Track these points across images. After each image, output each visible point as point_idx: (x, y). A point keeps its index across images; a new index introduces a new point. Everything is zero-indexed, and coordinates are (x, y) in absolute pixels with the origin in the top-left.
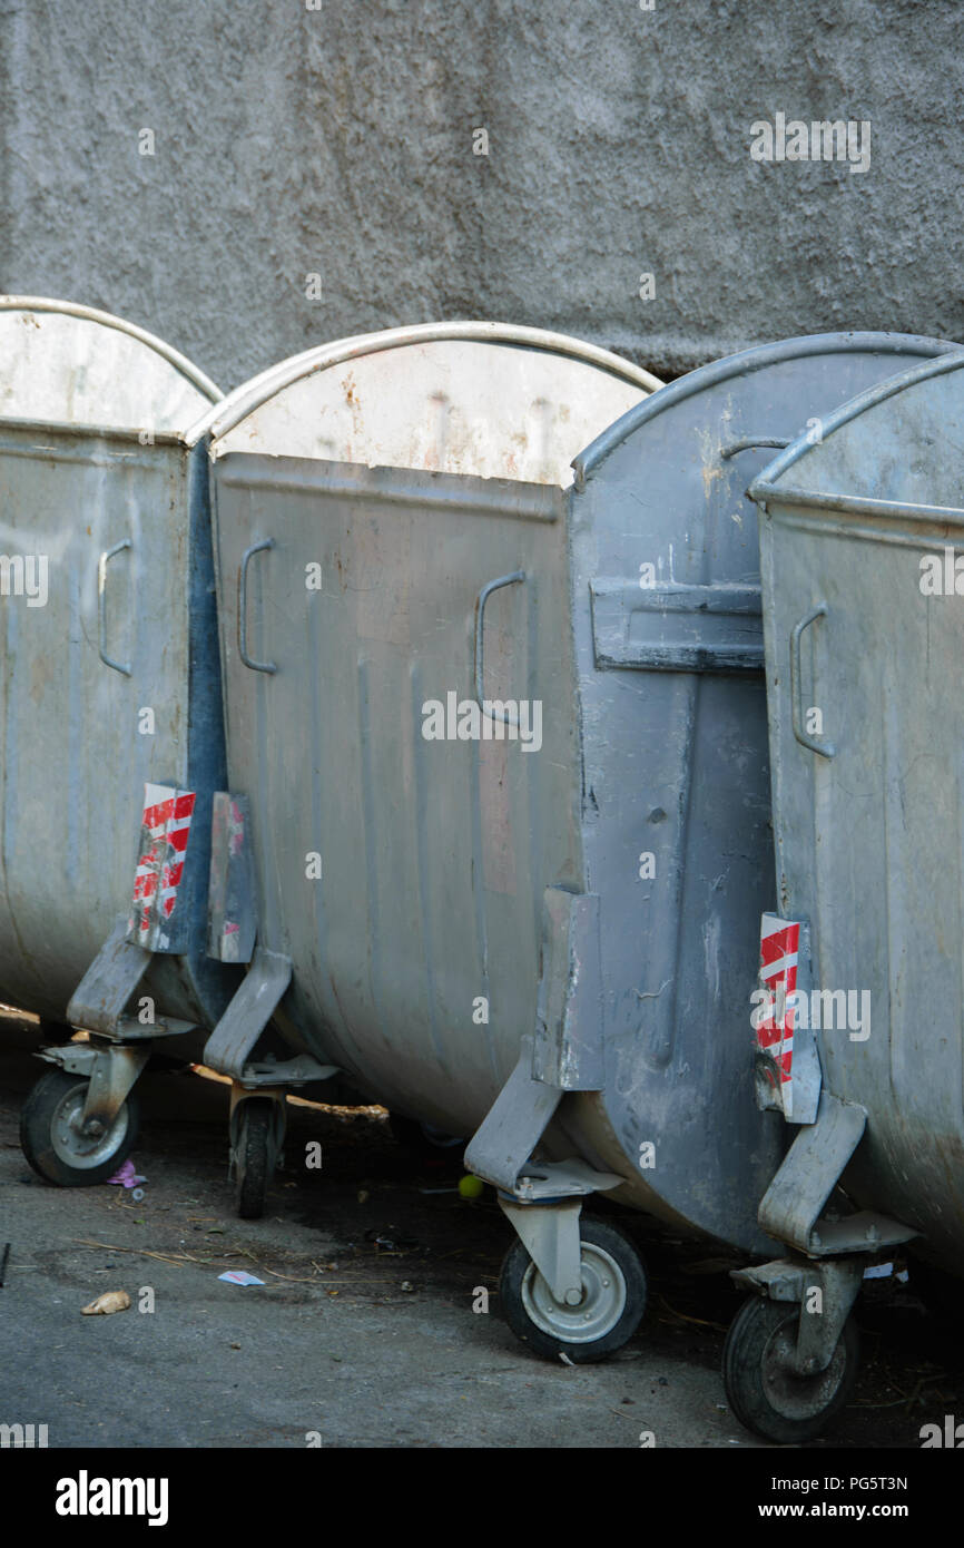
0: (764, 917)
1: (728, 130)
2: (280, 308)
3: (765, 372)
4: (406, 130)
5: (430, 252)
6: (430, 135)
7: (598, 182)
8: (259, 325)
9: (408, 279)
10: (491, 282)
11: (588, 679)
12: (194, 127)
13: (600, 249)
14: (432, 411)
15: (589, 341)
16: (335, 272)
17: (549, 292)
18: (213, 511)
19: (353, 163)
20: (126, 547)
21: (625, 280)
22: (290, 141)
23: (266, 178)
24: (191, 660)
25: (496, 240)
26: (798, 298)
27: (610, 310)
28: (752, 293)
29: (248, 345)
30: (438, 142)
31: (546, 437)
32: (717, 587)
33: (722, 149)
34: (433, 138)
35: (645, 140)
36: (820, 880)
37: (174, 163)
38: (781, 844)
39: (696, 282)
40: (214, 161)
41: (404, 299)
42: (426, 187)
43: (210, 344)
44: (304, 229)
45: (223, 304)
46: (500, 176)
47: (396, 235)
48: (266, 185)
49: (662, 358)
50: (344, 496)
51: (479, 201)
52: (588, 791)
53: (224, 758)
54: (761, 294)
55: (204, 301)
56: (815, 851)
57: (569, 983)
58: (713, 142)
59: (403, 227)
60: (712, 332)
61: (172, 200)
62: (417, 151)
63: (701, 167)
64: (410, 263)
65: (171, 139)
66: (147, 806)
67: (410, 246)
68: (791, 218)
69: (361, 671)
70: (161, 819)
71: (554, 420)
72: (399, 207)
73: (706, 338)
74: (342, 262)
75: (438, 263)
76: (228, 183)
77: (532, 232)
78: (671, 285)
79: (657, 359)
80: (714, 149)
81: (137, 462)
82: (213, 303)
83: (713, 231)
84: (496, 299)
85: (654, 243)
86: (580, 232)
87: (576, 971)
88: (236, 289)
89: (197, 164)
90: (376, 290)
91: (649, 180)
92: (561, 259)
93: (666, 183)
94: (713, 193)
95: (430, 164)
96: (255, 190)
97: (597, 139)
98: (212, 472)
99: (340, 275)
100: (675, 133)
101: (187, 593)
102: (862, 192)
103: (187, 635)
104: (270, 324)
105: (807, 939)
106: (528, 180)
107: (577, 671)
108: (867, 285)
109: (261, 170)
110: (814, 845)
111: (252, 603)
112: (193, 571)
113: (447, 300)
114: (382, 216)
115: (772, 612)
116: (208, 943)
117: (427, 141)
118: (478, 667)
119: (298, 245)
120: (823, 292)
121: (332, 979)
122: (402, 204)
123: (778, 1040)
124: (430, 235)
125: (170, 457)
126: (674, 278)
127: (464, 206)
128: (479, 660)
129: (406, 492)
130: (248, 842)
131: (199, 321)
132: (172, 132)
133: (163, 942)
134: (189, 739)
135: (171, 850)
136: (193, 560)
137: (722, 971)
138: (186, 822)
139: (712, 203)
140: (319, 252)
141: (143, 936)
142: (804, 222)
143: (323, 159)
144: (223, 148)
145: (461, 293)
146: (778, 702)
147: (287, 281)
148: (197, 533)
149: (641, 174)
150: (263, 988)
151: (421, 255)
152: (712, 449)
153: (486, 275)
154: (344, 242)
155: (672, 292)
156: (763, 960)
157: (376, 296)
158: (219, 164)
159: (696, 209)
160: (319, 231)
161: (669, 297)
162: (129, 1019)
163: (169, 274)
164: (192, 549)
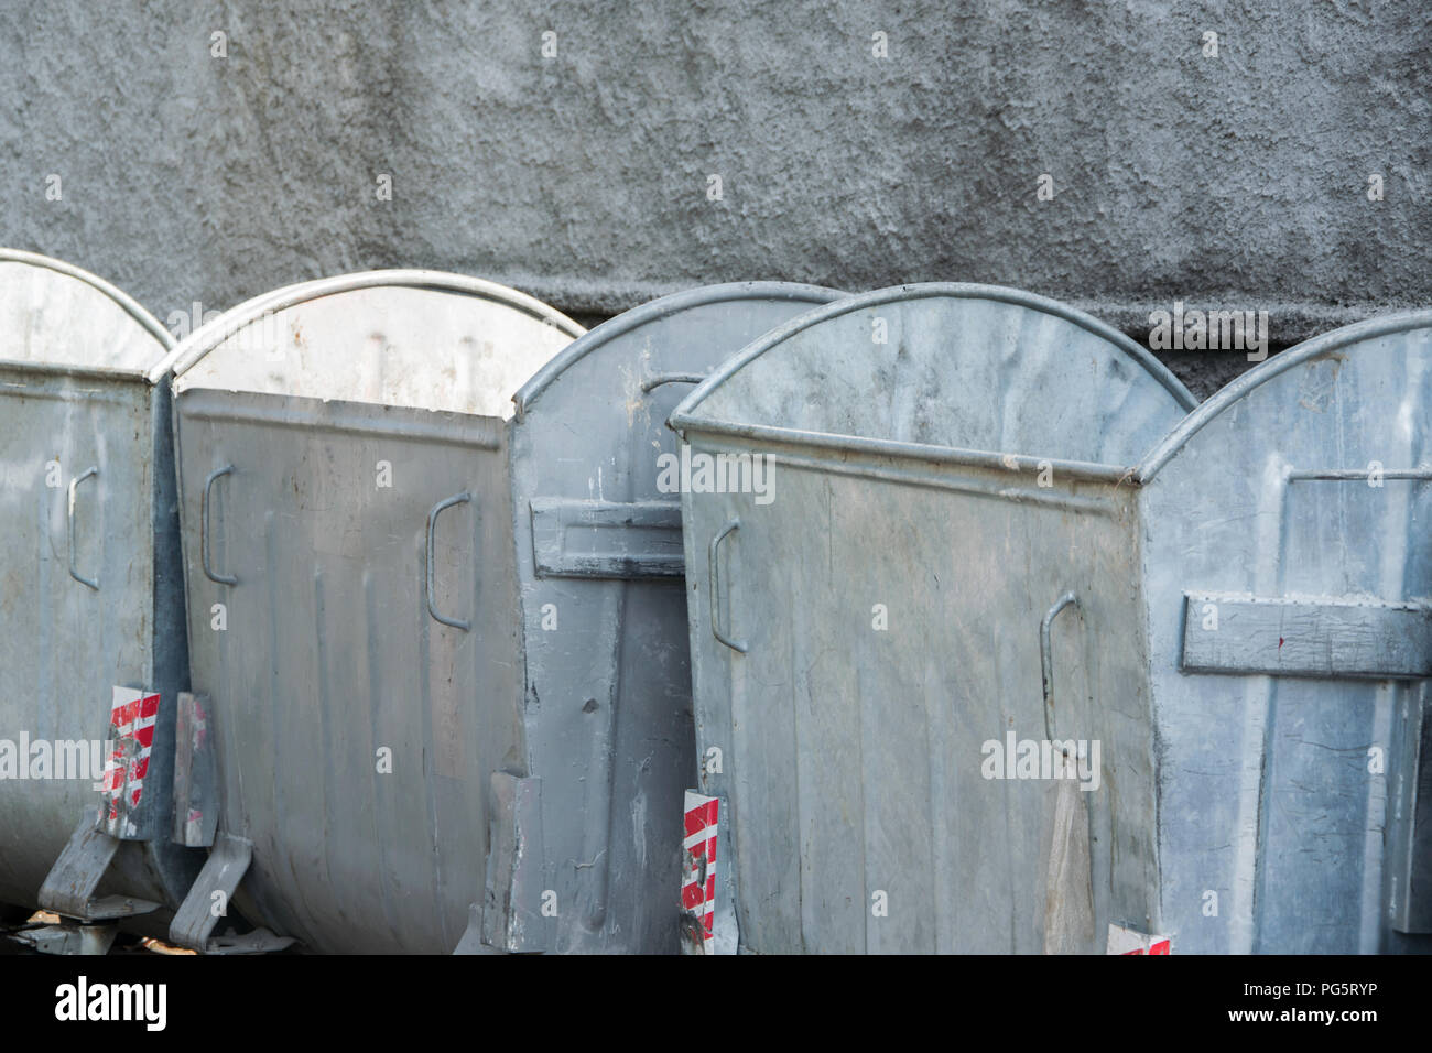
0: (687, 793)
1: (615, 97)
2: (207, 252)
3: (678, 316)
4: (322, 94)
5: (346, 202)
6: (344, 98)
7: (498, 142)
8: (187, 266)
9: (326, 226)
10: (403, 229)
11: (530, 587)
12: (122, 89)
13: (501, 200)
14: (371, 350)
15: (493, 281)
16: (258, 219)
17: (456, 238)
18: (176, 440)
19: (273, 122)
20: (93, 474)
21: (525, 228)
22: (214, 103)
23: (192, 135)
24: (155, 574)
25: (407, 191)
26: (682, 244)
27: (512, 255)
28: (639, 239)
29: (177, 285)
30: (352, 105)
31: (473, 371)
32: (641, 504)
33: (610, 114)
34: (347, 102)
35: (542, 106)
36: (737, 760)
37: (104, 121)
38: (701, 729)
39: (589, 230)
40: (141, 120)
41: (322, 243)
42: (341, 145)
43: (141, 284)
44: (229, 181)
45: (152, 249)
46: (410, 135)
47: (315, 187)
48: (192, 141)
49: (561, 296)
50: (301, 427)
51: (391, 157)
52: (530, 686)
53: (187, 661)
54: (647, 241)
55: (135, 245)
56: (732, 736)
57: (515, 856)
58: (602, 109)
59: (321, 180)
60: (604, 274)
61: (102, 155)
62: (332, 113)
63: (591, 129)
64: (328, 212)
65: (100, 100)
66: (114, 707)
67: (328, 196)
68: (673, 175)
69: (319, 584)
70: (128, 719)
71: (480, 356)
72: (316, 163)
73: (599, 279)
74: (265, 211)
75: (354, 211)
76: (155, 140)
77: (439, 185)
78: (567, 232)
79: (556, 297)
80: (603, 114)
81: (102, 397)
82: (143, 246)
83: (603, 185)
84: (407, 244)
85: (551, 195)
86: (483, 185)
87: (521, 845)
88: (165, 234)
89: (125, 122)
90: (296, 235)
91: (545, 140)
92: (467, 209)
93: (560, 143)
94: (603, 153)
95: (344, 125)
96: (181, 146)
97: (498, 104)
98: (174, 405)
99: (262, 221)
100: (567, 100)
101: (152, 514)
102: (736, 154)
103: (151, 552)
104: (197, 266)
105: (725, 813)
106: (435, 140)
107: (519, 581)
108: (741, 233)
109: (187, 129)
110: (731, 729)
111: (214, 523)
112: (158, 493)
113: (363, 245)
114: (301, 170)
115: (691, 526)
116: (173, 830)
117: (341, 104)
118: (430, 578)
119: (223, 195)
120: (703, 239)
121: (291, 859)
122: (320, 159)
123: (701, 901)
124: (345, 187)
125: (134, 392)
126: (570, 226)
127: (377, 162)
128: (430, 572)
129: (359, 424)
130: (212, 737)
131: (130, 263)
132: (101, 94)
133: (130, 830)
134: (153, 646)
135: (138, 746)
136: (157, 485)
137: (648, 842)
138: (151, 720)
139: (603, 161)
140: (242, 202)
141: (112, 825)
142: (685, 178)
143: (245, 119)
144: (150, 109)
145: (376, 239)
146: (698, 604)
147: (213, 227)
148: (160, 461)
149: (538, 135)
150: (224, 869)
151: (338, 204)
152: (633, 384)
153: (399, 223)
154: (266, 192)
155: (568, 238)
156: (686, 832)
157: (297, 241)
158: (147, 122)
159: (588, 166)
160: (243, 183)
161: (565, 242)
162: (96, 902)
163: (100, 221)
164: (156, 474)
